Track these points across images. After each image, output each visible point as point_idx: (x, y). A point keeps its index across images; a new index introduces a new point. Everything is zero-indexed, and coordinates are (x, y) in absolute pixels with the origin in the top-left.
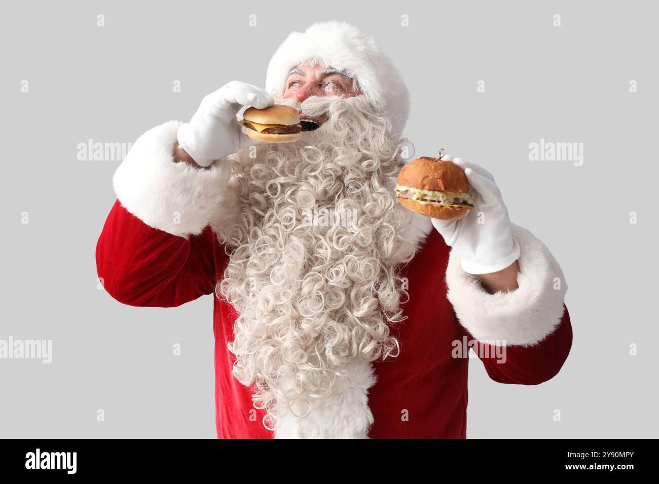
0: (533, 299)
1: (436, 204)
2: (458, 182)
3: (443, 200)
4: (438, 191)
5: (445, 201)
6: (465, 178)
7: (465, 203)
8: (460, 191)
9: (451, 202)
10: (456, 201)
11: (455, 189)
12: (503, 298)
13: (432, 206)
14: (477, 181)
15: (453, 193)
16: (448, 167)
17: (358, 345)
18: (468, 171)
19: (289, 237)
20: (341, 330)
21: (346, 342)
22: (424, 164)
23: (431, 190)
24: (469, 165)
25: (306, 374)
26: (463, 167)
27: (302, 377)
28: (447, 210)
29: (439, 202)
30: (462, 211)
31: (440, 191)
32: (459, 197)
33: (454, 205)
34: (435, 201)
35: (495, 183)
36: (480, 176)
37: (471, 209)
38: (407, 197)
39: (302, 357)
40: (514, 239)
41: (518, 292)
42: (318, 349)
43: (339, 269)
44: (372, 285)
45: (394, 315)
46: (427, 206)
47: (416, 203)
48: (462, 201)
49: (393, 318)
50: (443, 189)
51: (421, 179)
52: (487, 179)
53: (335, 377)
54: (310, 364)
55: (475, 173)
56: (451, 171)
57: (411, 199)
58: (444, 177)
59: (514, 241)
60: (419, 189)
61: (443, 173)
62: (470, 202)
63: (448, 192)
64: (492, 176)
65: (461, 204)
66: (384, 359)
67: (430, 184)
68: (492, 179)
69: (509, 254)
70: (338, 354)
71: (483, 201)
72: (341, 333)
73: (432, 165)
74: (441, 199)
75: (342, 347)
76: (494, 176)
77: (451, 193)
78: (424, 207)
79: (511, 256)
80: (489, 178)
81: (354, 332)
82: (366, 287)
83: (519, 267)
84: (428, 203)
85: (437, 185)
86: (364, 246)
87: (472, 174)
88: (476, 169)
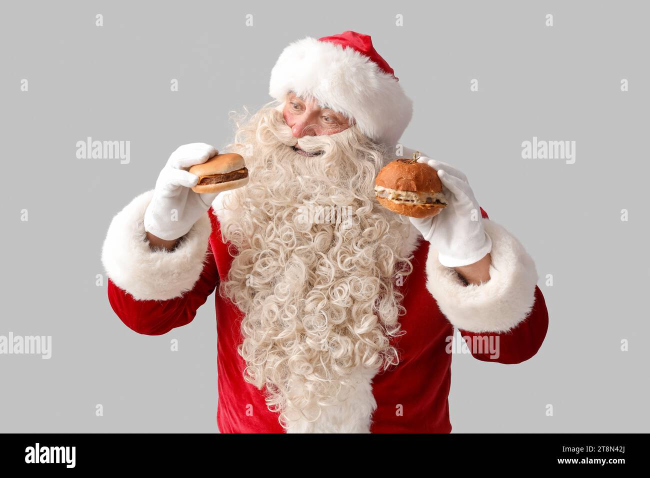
0: (502, 291)
1: (410, 203)
2: (430, 183)
3: (416, 200)
4: (412, 191)
5: (418, 200)
6: (438, 179)
7: (438, 201)
8: (432, 191)
9: (423, 202)
10: (429, 201)
11: (427, 189)
12: (474, 290)
13: (405, 205)
14: (449, 181)
15: (426, 194)
16: (421, 169)
17: (361, 358)
18: (440, 173)
19: (290, 255)
20: (345, 343)
21: (350, 353)
22: (399, 166)
23: (405, 191)
24: (442, 167)
25: (314, 385)
26: (436, 169)
27: (310, 387)
28: (419, 208)
29: (413, 201)
30: (434, 210)
31: (413, 191)
32: (431, 196)
33: (427, 205)
34: (408, 201)
35: (467, 182)
36: (453, 177)
37: (444, 207)
38: (383, 197)
39: (308, 368)
40: (487, 234)
41: (490, 283)
42: (323, 360)
43: (341, 289)
44: (373, 302)
45: (394, 329)
46: (400, 205)
47: (391, 203)
48: (434, 200)
49: (392, 332)
50: (415, 190)
51: (396, 181)
52: (459, 180)
53: (341, 385)
54: (316, 374)
55: (446, 173)
56: (423, 173)
57: (387, 199)
58: (416, 178)
59: (486, 235)
60: (394, 190)
61: (416, 175)
62: (443, 201)
63: (421, 193)
64: (466, 176)
65: (434, 203)
66: (385, 370)
67: (404, 185)
68: (464, 178)
69: (481, 248)
70: (342, 364)
71: (456, 200)
72: (345, 347)
73: (406, 167)
74: (414, 199)
75: (346, 359)
76: (467, 176)
77: (424, 193)
78: (398, 206)
79: (483, 249)
80: (461, 179)
81: (357, 346)
82: (367, 305)
83: (491, 260)
84: (402, 202)
85: (410, 186)
86: (365, 265)
87: (444, 176)
88: (448, 171)
